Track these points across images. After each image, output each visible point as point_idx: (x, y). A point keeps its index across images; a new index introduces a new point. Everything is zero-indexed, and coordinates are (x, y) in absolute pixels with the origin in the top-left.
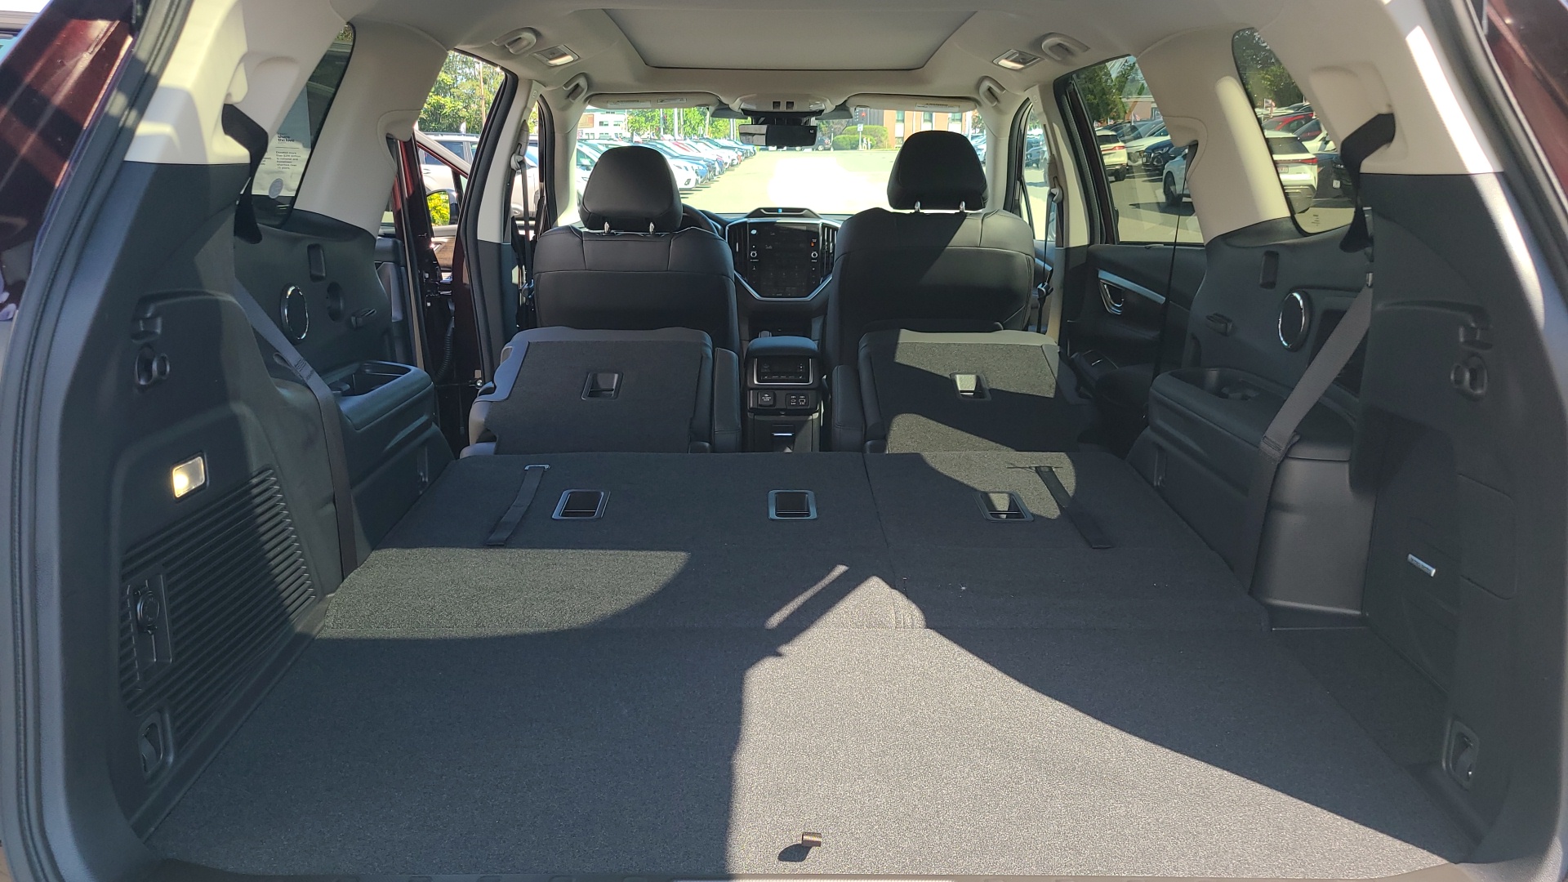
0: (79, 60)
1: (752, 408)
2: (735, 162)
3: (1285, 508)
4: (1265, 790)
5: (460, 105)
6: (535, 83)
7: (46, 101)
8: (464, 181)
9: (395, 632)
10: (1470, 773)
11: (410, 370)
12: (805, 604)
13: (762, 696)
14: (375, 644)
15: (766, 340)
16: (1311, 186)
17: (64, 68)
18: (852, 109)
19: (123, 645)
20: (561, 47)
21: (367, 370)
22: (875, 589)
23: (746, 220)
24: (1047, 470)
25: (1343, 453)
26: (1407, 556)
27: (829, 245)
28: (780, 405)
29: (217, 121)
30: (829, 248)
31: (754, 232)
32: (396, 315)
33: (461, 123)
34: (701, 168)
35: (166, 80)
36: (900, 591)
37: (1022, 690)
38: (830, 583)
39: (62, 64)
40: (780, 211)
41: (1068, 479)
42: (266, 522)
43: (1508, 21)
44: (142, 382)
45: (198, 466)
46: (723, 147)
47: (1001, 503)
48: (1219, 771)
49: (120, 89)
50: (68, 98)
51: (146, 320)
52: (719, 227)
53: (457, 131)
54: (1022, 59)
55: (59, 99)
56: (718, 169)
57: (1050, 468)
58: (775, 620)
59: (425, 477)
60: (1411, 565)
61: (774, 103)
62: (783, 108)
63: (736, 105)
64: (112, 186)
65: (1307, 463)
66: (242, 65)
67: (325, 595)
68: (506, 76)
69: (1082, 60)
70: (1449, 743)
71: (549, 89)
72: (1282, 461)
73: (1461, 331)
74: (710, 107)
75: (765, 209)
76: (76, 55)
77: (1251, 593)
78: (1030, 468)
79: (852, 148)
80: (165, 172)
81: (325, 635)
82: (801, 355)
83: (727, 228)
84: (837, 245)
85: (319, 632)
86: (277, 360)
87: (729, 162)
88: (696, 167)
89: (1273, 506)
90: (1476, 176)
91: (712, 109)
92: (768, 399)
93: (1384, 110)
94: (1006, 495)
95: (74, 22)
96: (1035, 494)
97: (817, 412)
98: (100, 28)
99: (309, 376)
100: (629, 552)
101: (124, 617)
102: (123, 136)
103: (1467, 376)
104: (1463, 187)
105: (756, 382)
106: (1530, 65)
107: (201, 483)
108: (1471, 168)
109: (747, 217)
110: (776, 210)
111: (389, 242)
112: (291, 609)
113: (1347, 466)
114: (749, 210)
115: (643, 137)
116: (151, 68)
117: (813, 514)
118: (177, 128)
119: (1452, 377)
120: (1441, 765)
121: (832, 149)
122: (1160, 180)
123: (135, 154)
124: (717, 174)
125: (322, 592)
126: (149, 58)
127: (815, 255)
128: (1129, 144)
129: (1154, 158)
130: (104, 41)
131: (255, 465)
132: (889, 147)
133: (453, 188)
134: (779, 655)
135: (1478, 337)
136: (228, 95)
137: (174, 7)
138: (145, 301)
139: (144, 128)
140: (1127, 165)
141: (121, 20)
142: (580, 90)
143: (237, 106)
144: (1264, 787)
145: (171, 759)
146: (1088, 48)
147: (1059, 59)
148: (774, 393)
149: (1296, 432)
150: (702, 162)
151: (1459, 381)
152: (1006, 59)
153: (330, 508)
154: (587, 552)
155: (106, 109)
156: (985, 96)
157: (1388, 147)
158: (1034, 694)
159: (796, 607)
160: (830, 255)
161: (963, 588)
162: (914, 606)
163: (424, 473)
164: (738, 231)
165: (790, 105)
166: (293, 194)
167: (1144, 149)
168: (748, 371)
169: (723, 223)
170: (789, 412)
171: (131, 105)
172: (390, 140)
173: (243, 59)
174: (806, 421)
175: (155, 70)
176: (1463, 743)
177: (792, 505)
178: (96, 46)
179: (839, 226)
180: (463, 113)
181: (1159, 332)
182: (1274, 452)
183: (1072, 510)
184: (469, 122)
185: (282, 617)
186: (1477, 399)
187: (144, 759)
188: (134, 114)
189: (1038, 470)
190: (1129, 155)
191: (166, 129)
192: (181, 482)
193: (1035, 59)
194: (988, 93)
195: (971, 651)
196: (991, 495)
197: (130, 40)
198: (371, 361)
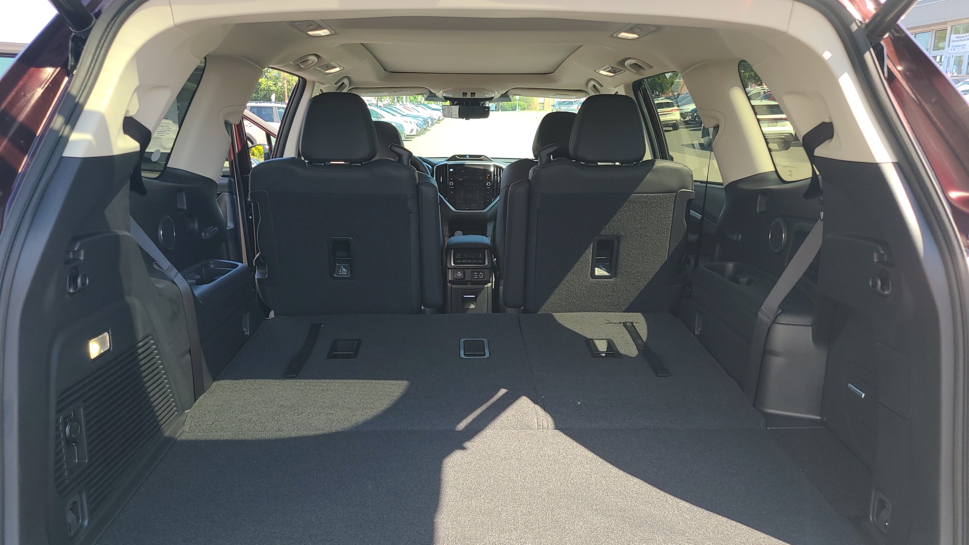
0: (34, 93)
1: (450, 281)
2: (441, 118)
3: (774, 353)
4: (763, 535)
5: (271, 83)
6: (317, 84)
7: (14, 119)
8: (273, 140)
9: (227, 435)
10: (887, 524)
11: (238, 266)
12: (481, 414)
13: (455, 476)
14: (214, 444)
15: (459, 238)
16: (791, 134)
17: (26, 98)
18: (511, 97)
19: (57, 454)
20: (333, 64)
21: (212, 266)
22: (524, 404)
23: (446, 162)
24: (631, 325)
25: (808, 320)
26: (848, 385)
27: (497, 178)
28: (468, 278)
29: (120, 128)
30: (497, 180)
31: (451, 170)
32: (230, 225)
33: (272, 94)
34: (420, 122)
35: (89, 106)
36: (540, 406)
37: (615, 470)
38: (497, 401)
39: (25, 95)
40: (468, 157)
41: (643, 330)
42: (147, 369)
43: (900, 68)
44: (71, 291)
45: (105, 338)
46: (433, 109)
47: (602, 346)
48: (734, 523)
49: (59, 113)
50: (27, 116)
51: (74, 252)
52: (430, 167)
53: (270, 100)
54: (613, 71)
55: (22, 117)
56: (430, 122)
57: (632, 323)
58: (462, 426)
59: (247, 332)
60: (850, 390)
61: (463, 93)
62: (469, 96)
63: (440, 94)
64: (54, 172)
65: (786, 326)
66: (136, 92)
67: (184, 411)
68: (299, 80)
69: (648, 73)
70: (874, 504)
71: (325, 86)
72: (771, 325)
73: (875, 255)
74: (424, 95)
75: (458, 156)
76: (33, 90)
77: (754, 405)
78: (620, 323)
79: (513, 110)
80: (88, 163)
81: (183, 438)
82: (480, 248)
83: (435, 168)
84: (503, 178)
85: (179, 436)
86: (155, 267)
87: (437, 118)
88: (416, 121)
89: (766, 352)
90: (881, 164)
91: (426, 96)
92: (460, 275)
93: (827, 120)
94: (605, 341)
95: (32, 69)
96: (623, 340)
97: (490, 282)
98: (48, 72)
99: (175, 276)
100: (373, 381)
101: (58, 437)
102: (61, 141)
103: (879, 283)
104: (874, 170)
105: (453, 264)
106: (913, 96)
107: (107, 349)
108: (878, 159)
109: (447, 160)
110: (465, 156)
111: (226, 180)
112: (161, 422)
113: (810, 328)
114: (450, 156)
115: (384, 103)
116: (80, 98)
117: (487, 355)
118: (95, 136)
119: (870, 283)
120: (869, 518)
121: (500, 110)
122: (700, 130)
123: (69, 152)
124: (430, 125)
125: (182, 409)
126: (78, 93)
127: (489, 184)
128: (681, 108)
129: (696, 116)
130: (50, 80)
131: (141, 334)
132: (535, 109)
133: (266, 143)
134: (463, 448)
135: (885, 259)
136: (127, 111)
137: (94, 61)
138: (75, 239)
139: (74, 136)
140: (680, 121)
141: (61, 68)
142: (344, 86)
143: (133, 117)
144: (762, 533)
145: (86, 523)
146: (652, 67)
147: (635, 72)
148: (464, 272)
149: (780, 307)
150: (420, 119)
151: (875, 285)
152: (604, 70)
153: (188, 357)
154: (347, 381)
155: (51, 125)
156: (591, 89)
157: (831, 141)
158: (621, 473)
159: (476, 416)
160: (498, 184)
161: (579, 403)
162: (548, 415)
163: (247, 330)
164: (441, 170)
165: (473, 95)
166: (169, 151)
167: (690, 111)
168: (448, 257)
169: (433, 165)
170: (473, 283)
171: (67, 122)
172: (227, 124)
173: (137, 90)
174: (483, 288)
175: (81, 101)
176: (882, 505)
177: (474, 349)
178: (46, 84)
179: (504, 167)
180: (273, 88)
181: (698, 236)
182: (766, 319)
183: (644, 349)
184: (276, 94)
185: (156, 427)
186: (886, 296)
187: (69, 523)
188: (68, 128)
189: (625, 324)
190: (682, 114)
191: (88, 137)
192: (95, 349)
193: (620, 71)
194: (593, 88)
195: (583, 445)
196: (595, 341)
197: (66, 79)
198: (214, 260)
